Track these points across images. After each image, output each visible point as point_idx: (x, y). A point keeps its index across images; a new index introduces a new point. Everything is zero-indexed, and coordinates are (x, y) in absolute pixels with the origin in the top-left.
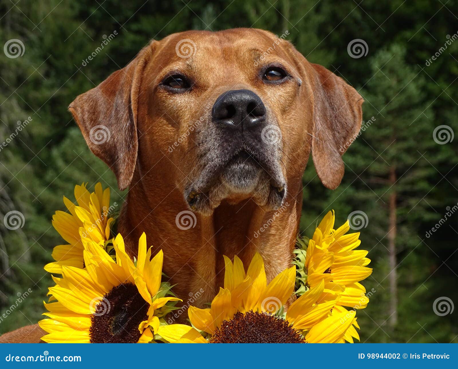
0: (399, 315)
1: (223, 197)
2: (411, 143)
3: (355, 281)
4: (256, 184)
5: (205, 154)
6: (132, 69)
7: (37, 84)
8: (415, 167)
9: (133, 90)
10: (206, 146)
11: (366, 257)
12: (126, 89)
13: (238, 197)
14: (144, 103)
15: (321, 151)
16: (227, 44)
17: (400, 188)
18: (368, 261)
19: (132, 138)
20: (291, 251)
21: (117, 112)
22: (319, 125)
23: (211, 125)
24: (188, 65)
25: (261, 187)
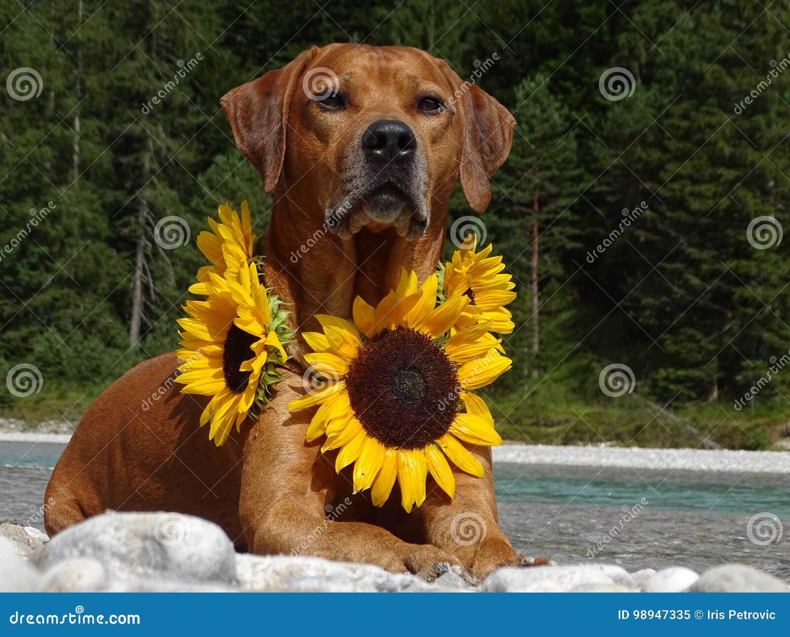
0: (541, 342)
1: (363, 224)
2: (555, 172)
3: (500, 306)
4: (397, 216)
5: (351, 180)
6: (289, 71)
7: (183, 110)
8: (557, 196)
9: (287, 93)
10: (352, 172)
11: (510, 281)
12: (281, 91)
13: (379, 226)
14: (295, 112)
15: (470, 174)
16: (384, 63)
17: (543, 217)
18: (513, 285)
19: (280, 140)
20: (436, 262)
21: (270, 113)
22: (468, 147)
23: (360, 152)
24: (346, 80)
25: (402, 218)
